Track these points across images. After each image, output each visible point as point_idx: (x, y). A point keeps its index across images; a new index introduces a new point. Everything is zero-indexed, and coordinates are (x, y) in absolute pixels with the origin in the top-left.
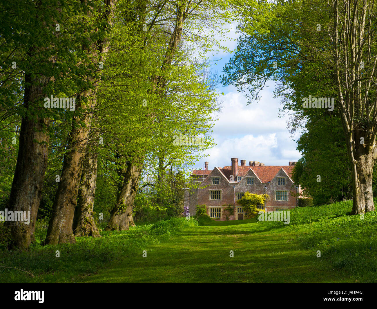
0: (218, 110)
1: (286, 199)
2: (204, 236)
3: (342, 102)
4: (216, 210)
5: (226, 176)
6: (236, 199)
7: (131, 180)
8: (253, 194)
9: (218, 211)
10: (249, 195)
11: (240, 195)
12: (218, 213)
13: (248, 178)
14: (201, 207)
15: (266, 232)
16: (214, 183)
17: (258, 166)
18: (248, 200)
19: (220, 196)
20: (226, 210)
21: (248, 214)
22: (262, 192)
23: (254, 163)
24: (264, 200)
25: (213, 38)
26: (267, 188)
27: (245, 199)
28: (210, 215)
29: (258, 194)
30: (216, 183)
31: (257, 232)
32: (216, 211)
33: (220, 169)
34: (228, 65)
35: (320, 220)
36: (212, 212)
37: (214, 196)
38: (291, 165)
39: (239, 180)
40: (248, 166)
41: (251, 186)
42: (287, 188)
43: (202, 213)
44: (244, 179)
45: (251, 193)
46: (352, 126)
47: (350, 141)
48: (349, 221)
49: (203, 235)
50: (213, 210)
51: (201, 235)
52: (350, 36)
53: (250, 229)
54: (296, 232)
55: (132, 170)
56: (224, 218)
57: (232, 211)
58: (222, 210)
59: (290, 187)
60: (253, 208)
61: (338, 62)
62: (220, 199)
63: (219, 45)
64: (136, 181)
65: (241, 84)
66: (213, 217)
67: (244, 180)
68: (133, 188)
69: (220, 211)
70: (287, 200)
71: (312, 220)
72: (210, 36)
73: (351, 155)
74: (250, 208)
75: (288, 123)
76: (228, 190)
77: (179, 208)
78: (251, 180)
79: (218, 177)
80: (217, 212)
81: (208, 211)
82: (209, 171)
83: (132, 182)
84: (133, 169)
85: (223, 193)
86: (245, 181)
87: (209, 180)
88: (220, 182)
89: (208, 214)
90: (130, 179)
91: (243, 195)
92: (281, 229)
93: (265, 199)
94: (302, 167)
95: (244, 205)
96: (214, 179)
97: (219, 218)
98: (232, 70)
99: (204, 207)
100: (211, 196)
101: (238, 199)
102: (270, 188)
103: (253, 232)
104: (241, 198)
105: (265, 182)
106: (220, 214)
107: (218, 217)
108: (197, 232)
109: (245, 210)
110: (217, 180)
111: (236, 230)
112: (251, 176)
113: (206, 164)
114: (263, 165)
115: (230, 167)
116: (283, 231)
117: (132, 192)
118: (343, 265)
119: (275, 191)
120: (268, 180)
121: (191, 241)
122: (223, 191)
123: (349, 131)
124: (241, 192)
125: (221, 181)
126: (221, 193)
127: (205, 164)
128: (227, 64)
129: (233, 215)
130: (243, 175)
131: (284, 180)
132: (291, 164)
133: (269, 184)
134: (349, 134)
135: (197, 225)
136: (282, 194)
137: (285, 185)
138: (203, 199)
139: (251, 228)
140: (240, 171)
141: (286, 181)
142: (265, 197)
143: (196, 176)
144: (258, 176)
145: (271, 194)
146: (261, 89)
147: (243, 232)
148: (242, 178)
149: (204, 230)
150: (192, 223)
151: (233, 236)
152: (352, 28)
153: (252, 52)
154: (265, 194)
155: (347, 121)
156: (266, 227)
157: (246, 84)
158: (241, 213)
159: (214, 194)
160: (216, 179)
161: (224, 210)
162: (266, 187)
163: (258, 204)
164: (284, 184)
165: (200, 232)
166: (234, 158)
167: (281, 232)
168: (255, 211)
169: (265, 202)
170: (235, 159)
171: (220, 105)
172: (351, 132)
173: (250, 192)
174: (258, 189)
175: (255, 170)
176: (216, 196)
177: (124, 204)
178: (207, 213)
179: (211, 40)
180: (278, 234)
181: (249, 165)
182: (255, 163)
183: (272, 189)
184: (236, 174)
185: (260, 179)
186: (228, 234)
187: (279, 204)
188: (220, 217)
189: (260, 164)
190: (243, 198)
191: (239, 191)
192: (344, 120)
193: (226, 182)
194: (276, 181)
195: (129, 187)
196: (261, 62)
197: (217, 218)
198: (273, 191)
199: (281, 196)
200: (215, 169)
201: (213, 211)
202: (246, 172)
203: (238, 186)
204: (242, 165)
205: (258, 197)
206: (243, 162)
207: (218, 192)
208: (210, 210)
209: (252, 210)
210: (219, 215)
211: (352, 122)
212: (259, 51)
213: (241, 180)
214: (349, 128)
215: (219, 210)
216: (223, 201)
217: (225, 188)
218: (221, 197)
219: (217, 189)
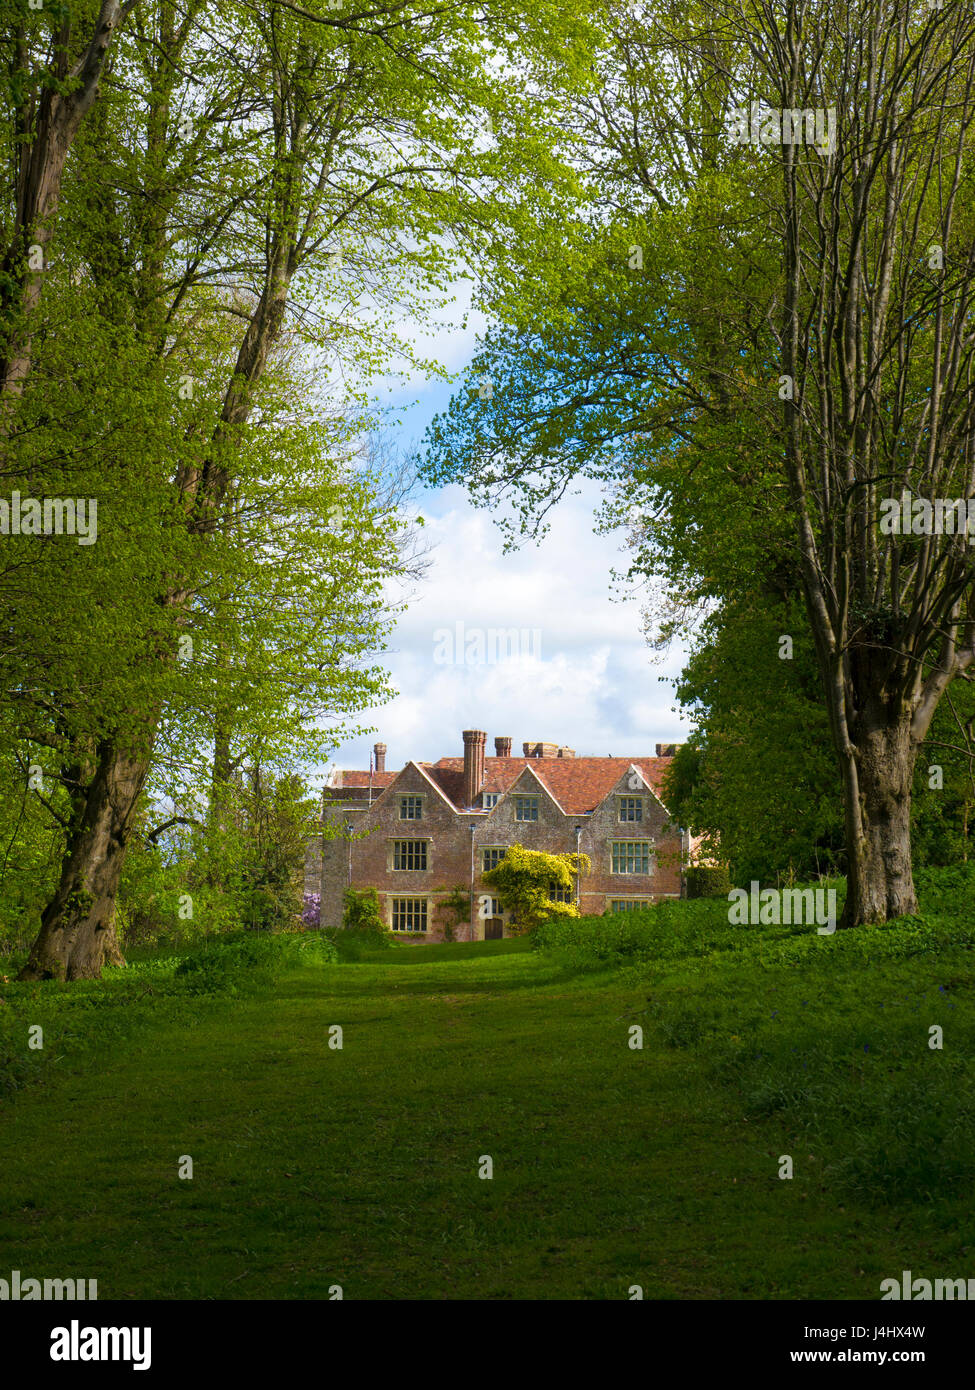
0: (415, 572)
1: (646, 869)
2: (351, 1000)
3: (812, 552)
4: (410, 905)
5: (444, 791)
6: (478, 868)
7: (109, 809)
8: (538, 853)
9: (417, 910)
10: (522, 856)
11: (493, 857)
12: (417, 917)
13: (519, 798)
14: (362, 897)
15: (558, 987)
16: (404, 816)
17: (555, 756)
18: (519, 873)
19: (424, 857)
20: (446, 905)
21: (519, 920)
22: (565, 845)
23: (539, 749)
24: (572, 874)
25: (389, 332)
26: (584, 833)
27: (509, 870)
28: (390, 923)
29: (553, 853)
30: (411, 816)
31: (528, 985)
32: (410, 910)
33: (426, 769)
34: (444, 422)
35: (738, 946)
36: (399, 913)
37: (404, 857)
38: (665, 755)
39: (489, 804)
40: (519, 760)
41: (530, 825)
42: (649, 833)
43: (363, 917)
44: (507, 801)
45: (528, 848)
46: (845, 634)
47: (835, 682)
48: (831, 950)
49: (347, 995)
50: (403, 905)
51: (342, 996)
52: (838, 333)
53: (505, 975)
54: (654, 985)
55: (111, 774)
56: (439, 931)
57: (466, 908)
58: (430, 906)
59: (659, 829)
60: (537, 900)
61: (797, 421)
62: (424, 867)
63: (411, 355)
64: (125, 813)
65: (487, 484)
66: (403, 928)
67: (504, 806)
68: (118, 836)
69: (425, 909)
70: (651, 873)
71: (713, 945)
72: (381, 325)
73: (840, 730)
74: (525, 901)
75: (647, 615)
76: (454, 840)
77: (289, 900)
78: (528, 804)
79: (419, 794)
80: (413, 913)
81: (383, 909)
82: (389, 774)
83: (113, 818)
84: (117, 772)
85: (434, 848)
86: (509, 809)
87: (390, 804)
88: (424, 813)
89: (385, 921)
90: (104, 807)
91: (503, 855)
92: (604, 977)
93: (575, 870)
94: (697, 764)
95: (507, 889)
96: (405, 803)
97: (420, 931)
98: (455, 437)
99: (371, 896)
100: (396, 857)
101: (487, 868)
102: (592, 832)
103: (516, 985)
104: (494, 866)
105: (577, 812)
106: (424, 918)
107: (417, 928)
108: (329, 987)
109: (508, 906)
110: (415, 806)
111: (461, 977)
112: (530, 790)
113: (379, 752)
114: (570, 755)
115: (460, 759)
116: (612, 981)
117: (111, 850)
118: (775, 1105)
119: (610, 843)
120: (588, 807)
121: (302, 1019)
122: (436, 841)
123: (833, 650)
124: (497, 845)
125: (427, 810)
126: (428, 849)
127: (376, 752)
128: (440, 416)
129: (469, 921)
130: (502, 787)
131: (639, 805)
132: (663, 751)
133: (588, 818)
134: (834, 659)
135: (334, 960)
136: (631, 852)
137: (644, 822)
138: (366, 868)
139: (509, 973)
140: (491, 773)
141: (645, 809)
142: (575, 862)
143: (347, 794)
144: (554, 790)
145: (596, 852)
146: (553, 502)
147: (481, 987)
148: (500, 798)
149: (353, 980)
150: (317, 955)
151: (448, 998)
152: (845, 308)
153: (524, 378)
154: (575, 851)
155: (826, 614)
156: (559, 968)
157: (505, 483)
158: (499, 917)
159: (404, 852)
160: (411, 803)
161: (439, 906)
162: (579, 827)
163: (552, 886)
164: (639, 819)
165: (339, 986)
166: (471, 733)
167: (605, 985)
168: (542, 910)
169: (575, 880)
170: (476, 733)
171: (423, 558)
172: (840, 652)
173: (525, 846)
174: (552, 834)
175: (542, 772)
176: (410, 857)
177: (87, 890)
178: (382, 915)
179: (384, 338)
180: (595, 992)
181: (523, 755)
182: (544, 747)
183: (599, 837)
184: (481, 785)
185: (559, 801)
186: (431, 993)
187: (625, 887)
188: (424, 928)
189: (560, 751)
190: (502, 864)
191: (488, 842)
192: (819, 612)
193: (444, 811)
194: (612, 808)
195: (103, 836)
196: (554, 413)
197: (413, 932)
198: (603, 843)
199: (630, 859)
200: (410, 766)
201: (403, 910)
202: (514, 779)
203: (487, 826)
204: (499, 754)
205: (552, 863)
206: (502, 746)
207: (417, 844)
208: (390, 905)
209: (532, 906)
210: (421, 923)
211: (845, 619)
212: (549, 374)
213: (495, 802)
214: (833, 639)
215: (420, 906)
216: (434, 876)
217: (440, 831)
218: (430, 862)
219: (414, 836)
